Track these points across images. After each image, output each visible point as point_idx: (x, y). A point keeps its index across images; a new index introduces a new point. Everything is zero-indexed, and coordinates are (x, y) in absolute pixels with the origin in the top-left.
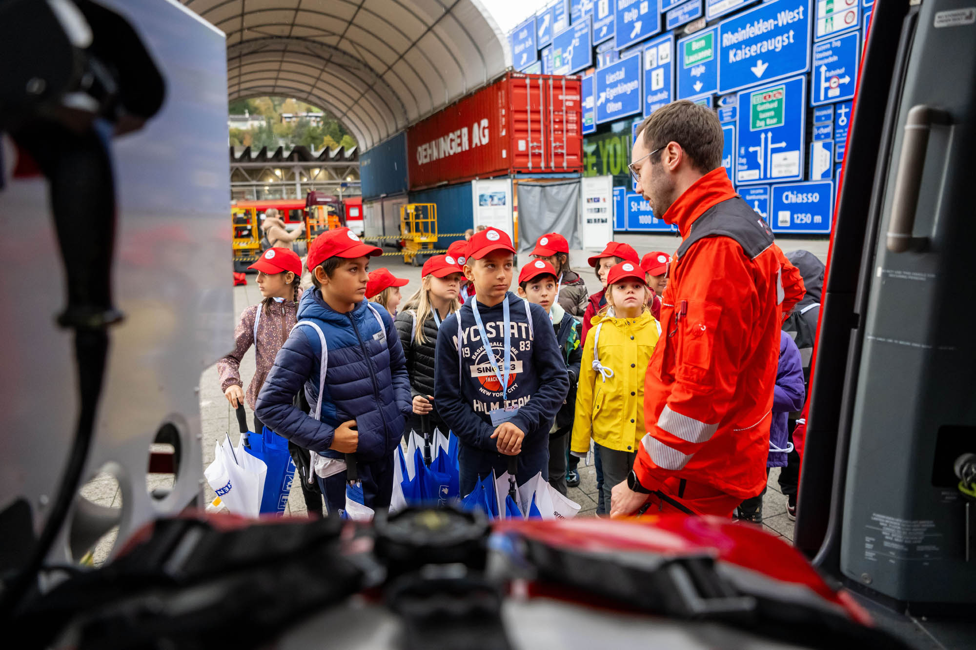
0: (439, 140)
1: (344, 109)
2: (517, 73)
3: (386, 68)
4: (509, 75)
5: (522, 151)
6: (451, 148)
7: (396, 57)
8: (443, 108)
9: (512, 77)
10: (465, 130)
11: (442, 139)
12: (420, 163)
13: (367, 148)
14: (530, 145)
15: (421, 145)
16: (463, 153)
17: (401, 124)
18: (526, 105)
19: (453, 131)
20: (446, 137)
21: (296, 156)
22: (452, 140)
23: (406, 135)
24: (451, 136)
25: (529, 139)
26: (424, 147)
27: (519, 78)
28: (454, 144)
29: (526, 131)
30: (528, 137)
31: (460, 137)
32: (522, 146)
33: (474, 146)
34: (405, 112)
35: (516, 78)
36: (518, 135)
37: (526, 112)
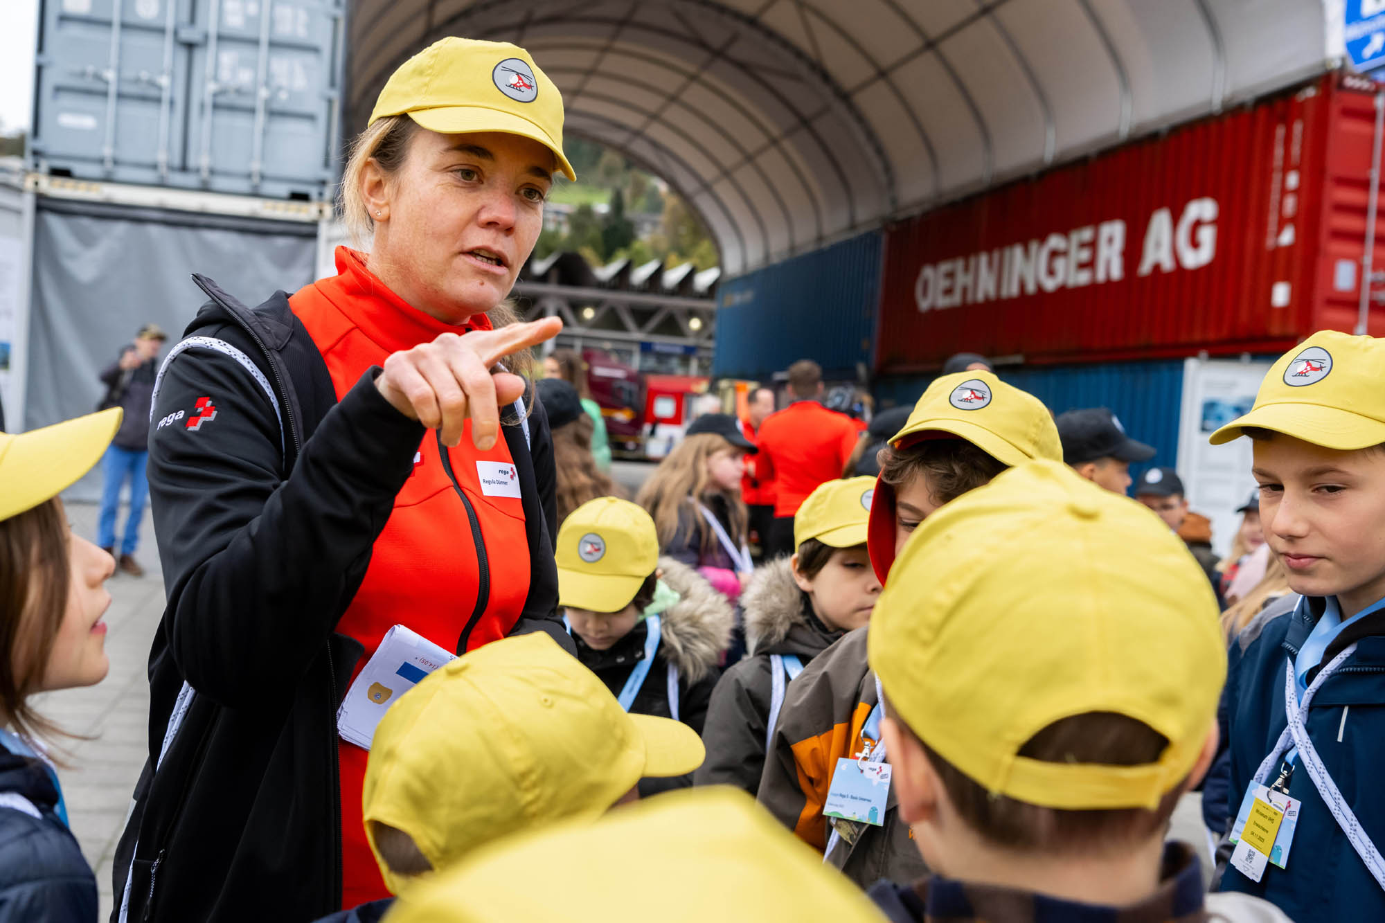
0: (1007, 253)
1: (708, 172)
2: (1354, 76)
3: (869, 72)
4: (1328, 81)
5: (1342, 293)
6: (1051, 272)
7: (915, 42)
8: (1033, 171)
9: (1340, 86)
10: (1114, 231)
11: (1018, 251)
12: (924, 305)
13: (745, 265)
14: (1369, 276)
15: (935, 262)
16: (1093, 289)
17: (869, 211)
18: (1370, 165)
19: (1065, 231)
20: (1034, 246)
21: (554, 275)
22: (1054, 254)
23: (884, 238)
24: (1055, 241)
25: (1368, 260)
26: (945, 267)
27: (1359, 91)
28: (1060, 264)
29: (1359, 238)
30: (1362, 254)
31: (1093, 245)
32: (1344, 277)
33: (1145, 268)
34: (891, 183)
35: (1352, 90)
36: (1336, 247)
37: (1364, 185)
